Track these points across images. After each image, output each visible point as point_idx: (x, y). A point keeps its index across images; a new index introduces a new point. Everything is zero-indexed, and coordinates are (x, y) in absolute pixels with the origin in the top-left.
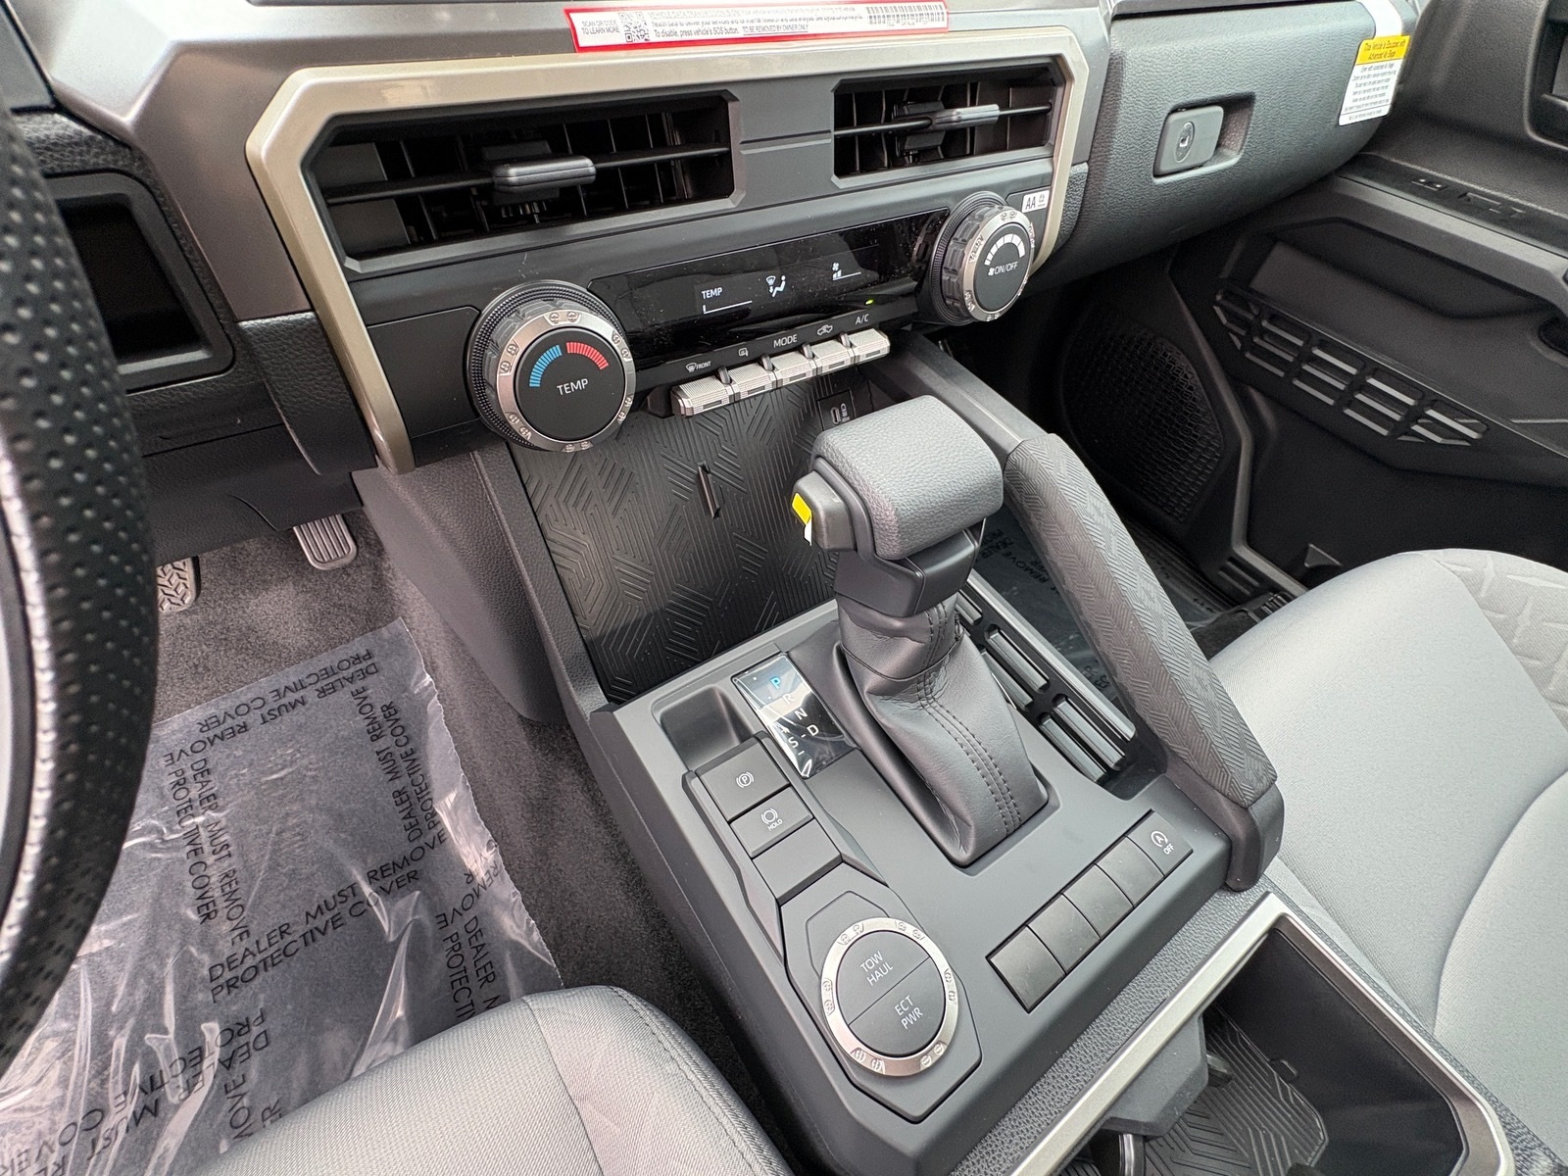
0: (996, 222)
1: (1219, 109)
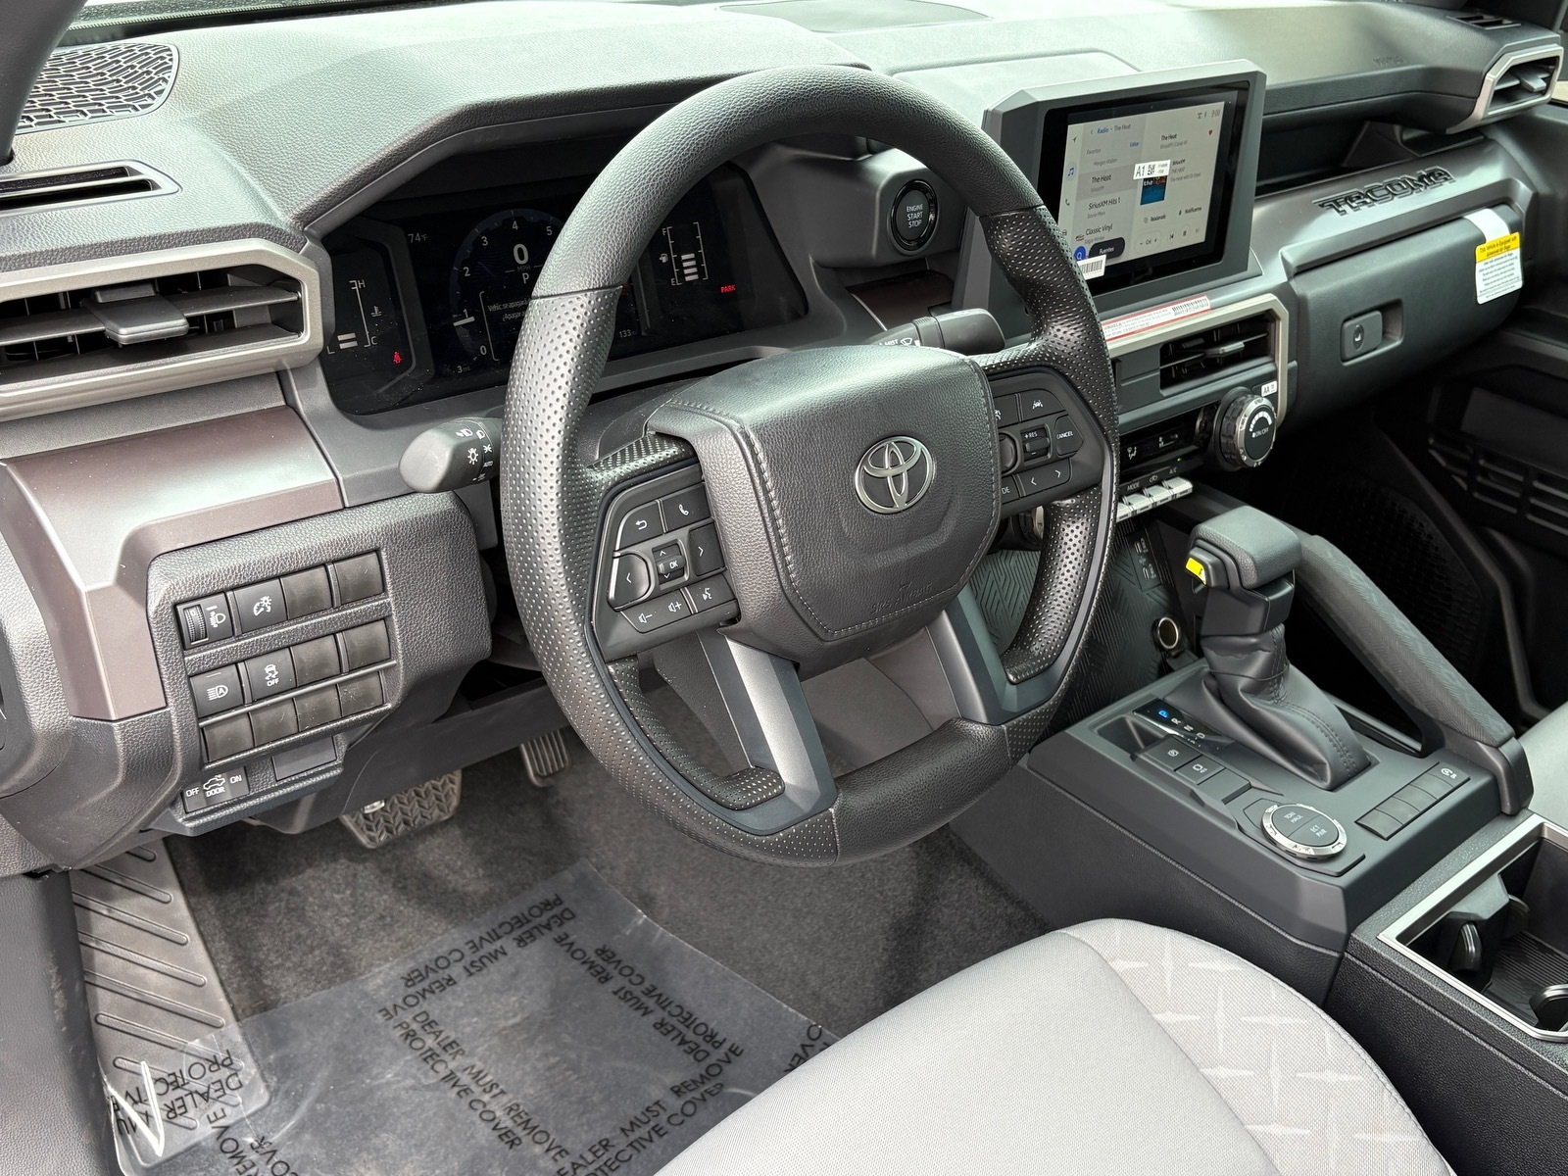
0: (1252, 406)
1: (1378, 313)
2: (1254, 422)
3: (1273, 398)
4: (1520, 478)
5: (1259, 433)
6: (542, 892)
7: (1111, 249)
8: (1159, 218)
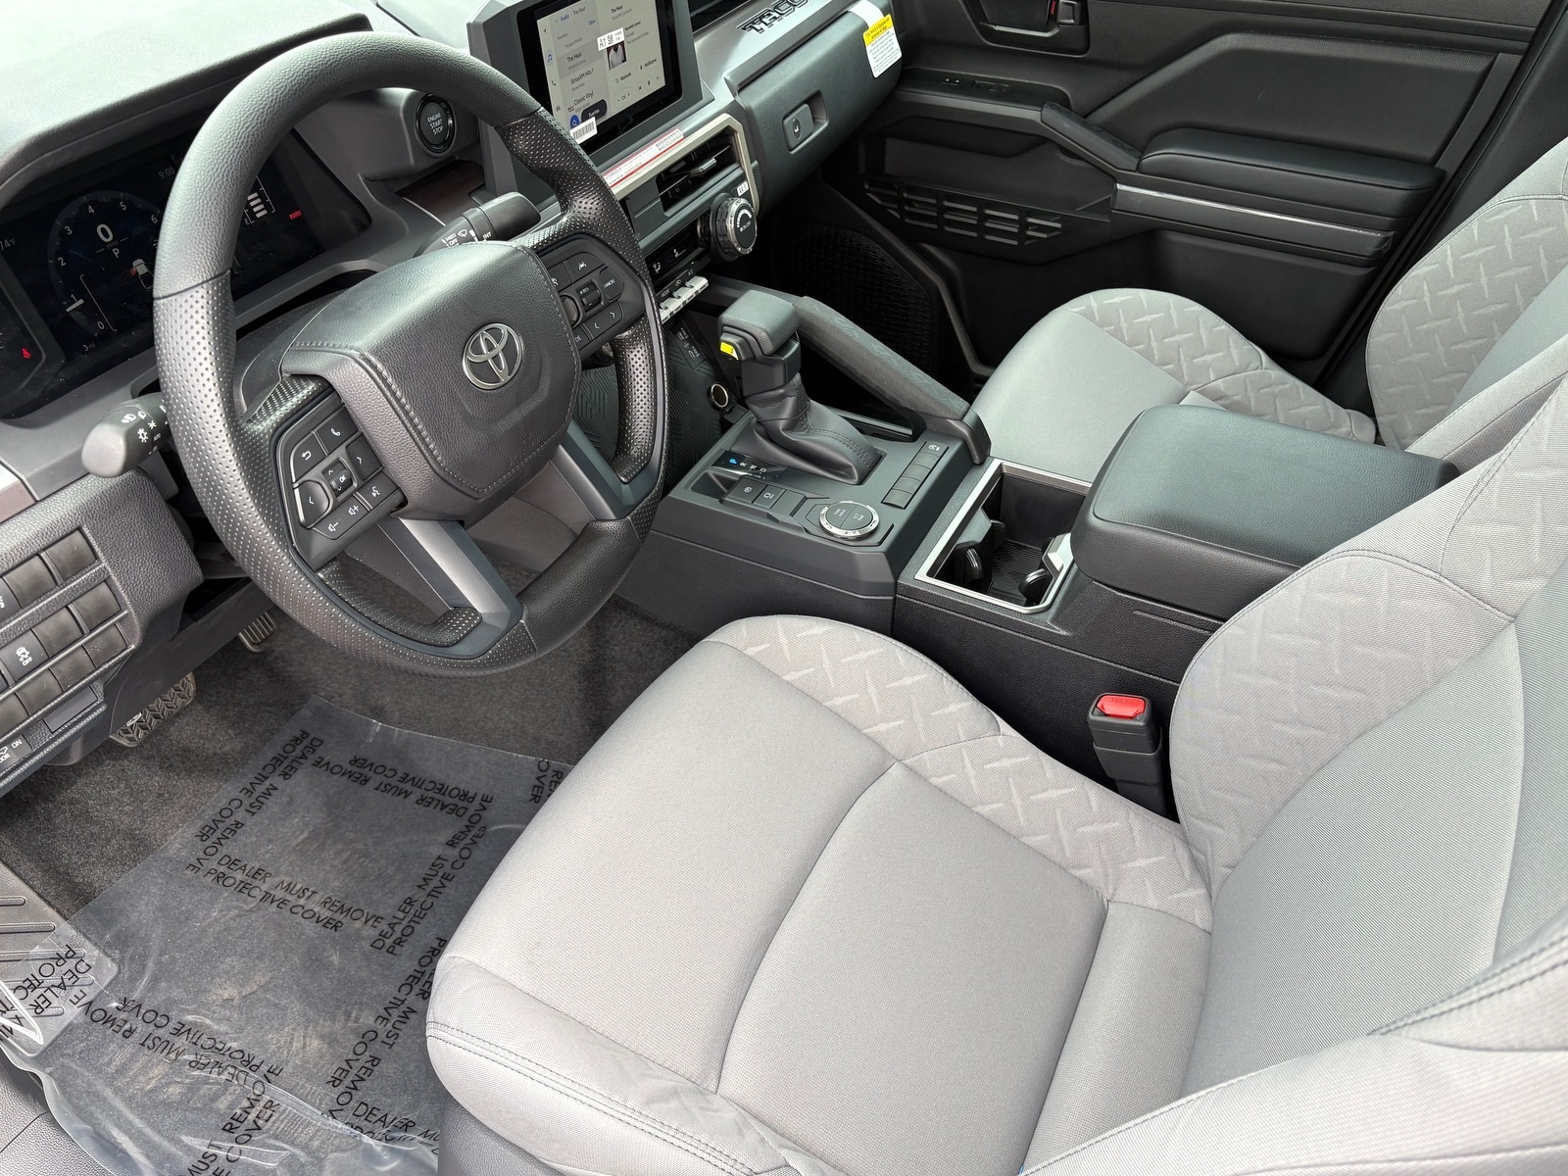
0: (734, 207)
1: (806, 105)
2: (739, 220)
3: (747, 195)
4: (934, 201)
5: (745, 227)
6: (290, 731)
7: (597, 111)
8: (626, 76)
